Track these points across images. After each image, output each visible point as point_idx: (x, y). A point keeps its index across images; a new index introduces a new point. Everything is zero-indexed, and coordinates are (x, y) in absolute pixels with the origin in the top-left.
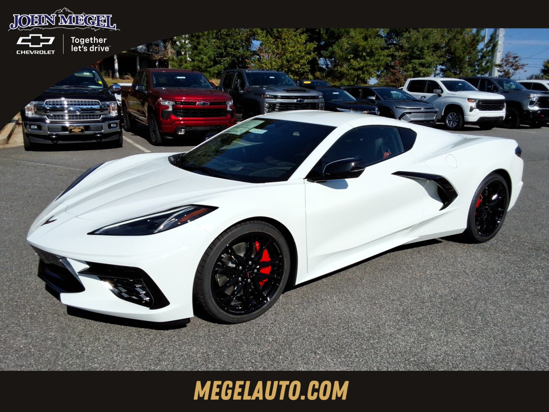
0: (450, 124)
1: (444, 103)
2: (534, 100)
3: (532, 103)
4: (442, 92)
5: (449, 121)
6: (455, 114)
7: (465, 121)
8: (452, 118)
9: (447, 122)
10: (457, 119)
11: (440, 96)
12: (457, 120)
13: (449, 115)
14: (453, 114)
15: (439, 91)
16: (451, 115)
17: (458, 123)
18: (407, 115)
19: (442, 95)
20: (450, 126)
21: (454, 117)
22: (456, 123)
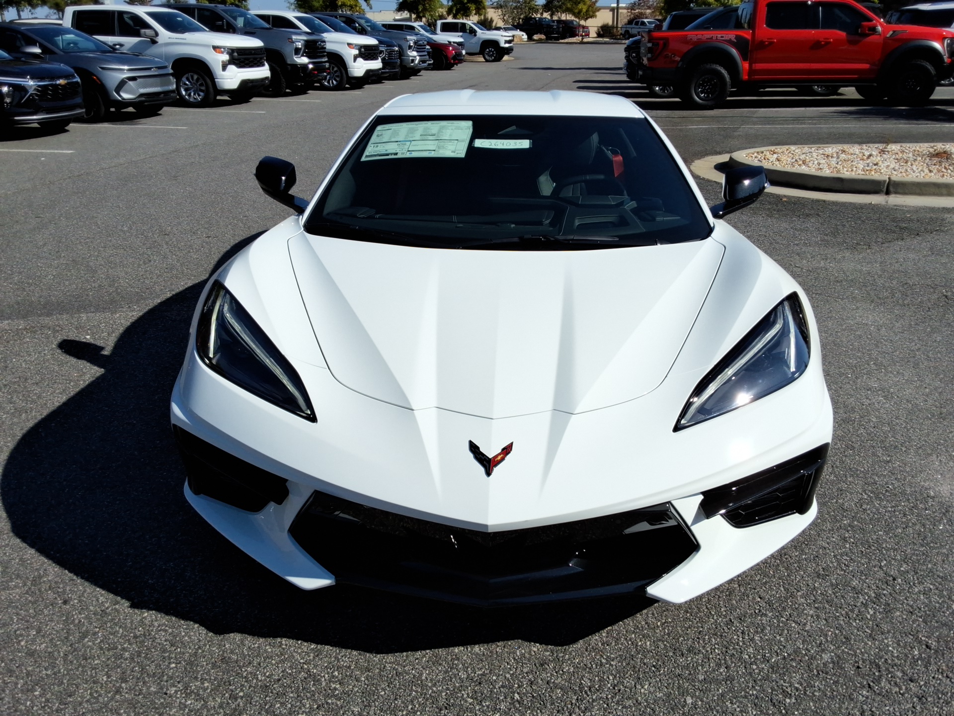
0: (189, 95)
1: (167, 57)
2: (299, 45)
3: (297, 51)
4: (157, 34)
5: (186, 90)
6: (195, 77)
7: (218, 88)
8: (191, 85)
9: (184, 93)
10: (201, 85)
11: (154, 42)
12: (203, 88)
13: (184, 79)
14: (192, 77)
15: (148, 32)
16: (188, 79)
17: (207, 93)
18: (131, 83)
19: (160, 39)
20: (192, 100)
21: (194, 81)
22: (202, 94)
